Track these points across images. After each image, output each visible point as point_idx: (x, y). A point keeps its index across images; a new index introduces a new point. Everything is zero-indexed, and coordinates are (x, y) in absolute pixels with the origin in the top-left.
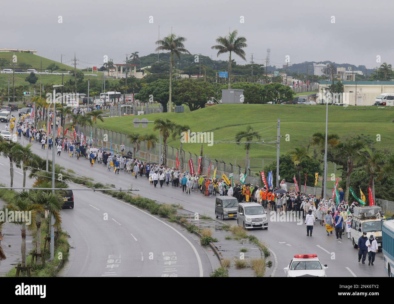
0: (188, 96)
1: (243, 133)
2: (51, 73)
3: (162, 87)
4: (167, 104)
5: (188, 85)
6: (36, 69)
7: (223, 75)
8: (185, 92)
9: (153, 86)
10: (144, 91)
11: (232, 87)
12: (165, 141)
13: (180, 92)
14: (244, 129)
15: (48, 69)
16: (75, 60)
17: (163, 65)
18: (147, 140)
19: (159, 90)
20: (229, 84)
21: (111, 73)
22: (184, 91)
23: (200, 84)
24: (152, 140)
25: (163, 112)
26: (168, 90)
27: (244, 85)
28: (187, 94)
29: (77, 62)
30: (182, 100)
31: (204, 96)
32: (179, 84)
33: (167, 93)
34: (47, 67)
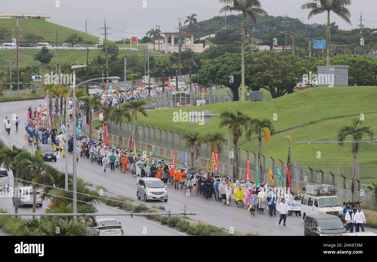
0: (268, 77)
1: (347, 129)
2: (71, 48)
3: (230, 64)
4: (239, 89)
5: (268, 61)
6: (49, 42)
7: (320, 44)
8: (264, 71)
9: (218, 64)
10: (205, 72)
11: (332, 63)
12: (235, 142)
13: (256, 71)
14: (348, 122)
15: (66, 41)
16: (105, 28)
17: (232, 32)
18: (210, 141)
19: (226, 69)
20: (328, 58)
21: (158, 45)
22: (262, 70)
23: (286, 60)
24: (218, 141)
25: (233, 101)
26: (240, 69)
27: (350, 59)
28: (267, 73)
29: (107, 31)
30: (261, 82)
31: (292, 76)
32: (255, 60)
33: (238, 73)
34: (66, 38)
